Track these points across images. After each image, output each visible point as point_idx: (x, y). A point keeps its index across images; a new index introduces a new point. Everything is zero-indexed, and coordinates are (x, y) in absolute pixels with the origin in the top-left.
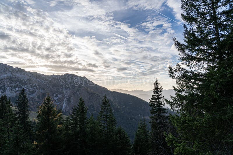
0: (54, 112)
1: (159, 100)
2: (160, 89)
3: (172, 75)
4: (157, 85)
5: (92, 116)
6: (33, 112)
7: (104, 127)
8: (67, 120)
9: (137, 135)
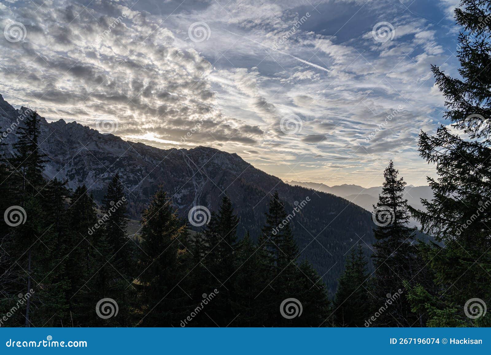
0: (172, 224)
1: (395, 209)
2: (399, 183)
3: (427, 152)
4: (391, 174)
5: (247, 236)
6: (134, 221)
7: (272, 260)
8: (197, 242)
9: (342, 283)
